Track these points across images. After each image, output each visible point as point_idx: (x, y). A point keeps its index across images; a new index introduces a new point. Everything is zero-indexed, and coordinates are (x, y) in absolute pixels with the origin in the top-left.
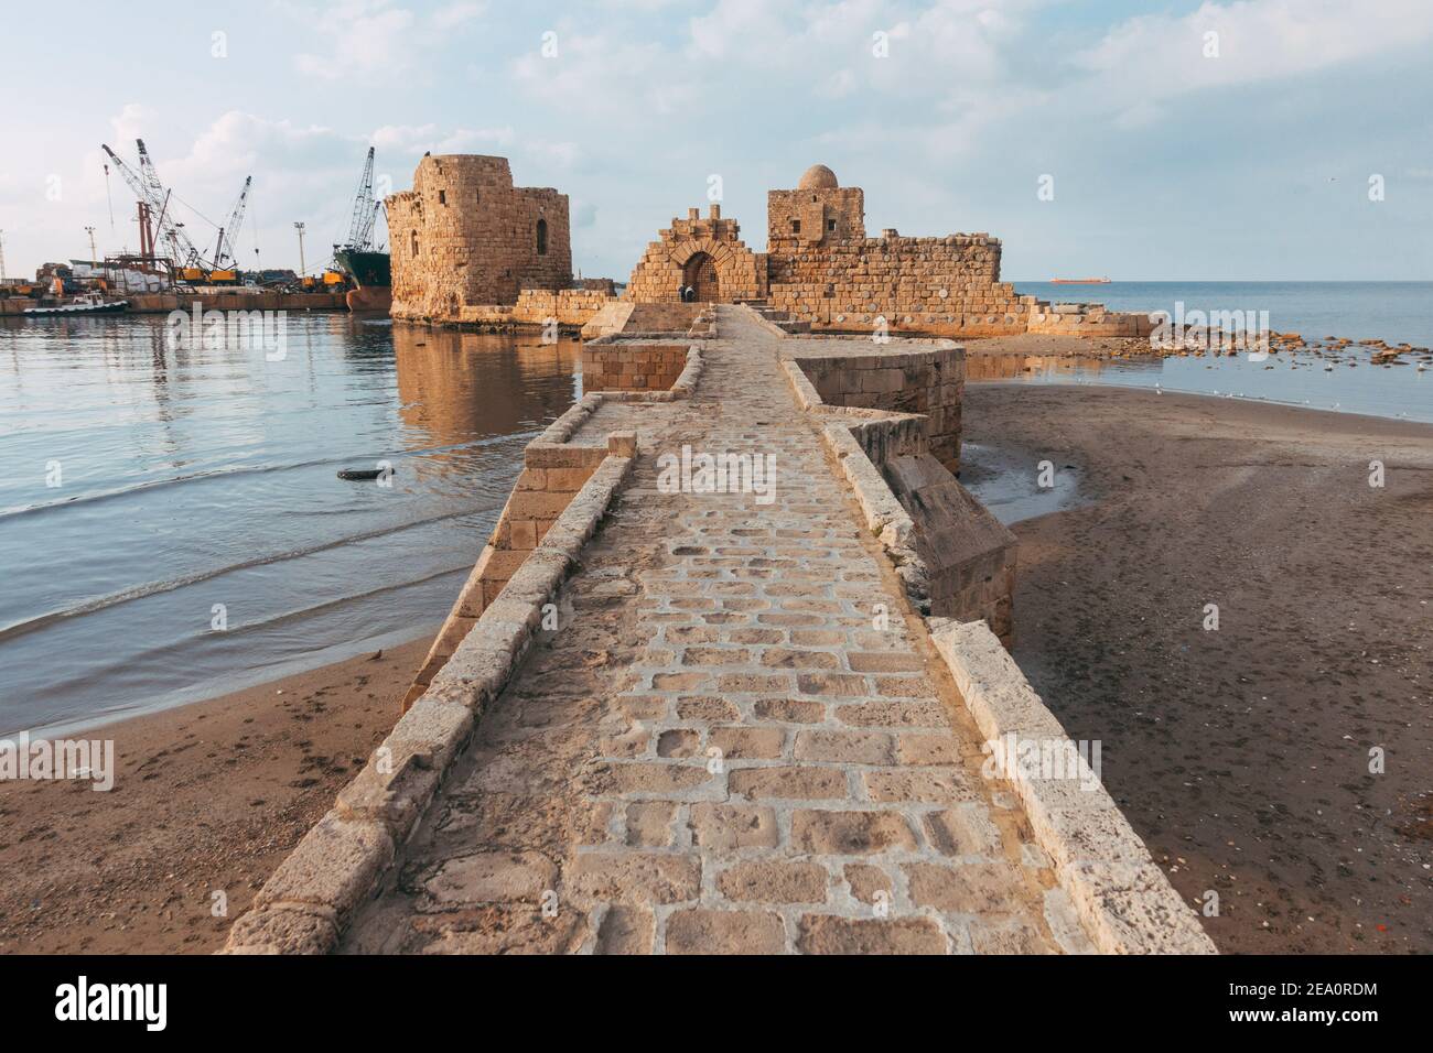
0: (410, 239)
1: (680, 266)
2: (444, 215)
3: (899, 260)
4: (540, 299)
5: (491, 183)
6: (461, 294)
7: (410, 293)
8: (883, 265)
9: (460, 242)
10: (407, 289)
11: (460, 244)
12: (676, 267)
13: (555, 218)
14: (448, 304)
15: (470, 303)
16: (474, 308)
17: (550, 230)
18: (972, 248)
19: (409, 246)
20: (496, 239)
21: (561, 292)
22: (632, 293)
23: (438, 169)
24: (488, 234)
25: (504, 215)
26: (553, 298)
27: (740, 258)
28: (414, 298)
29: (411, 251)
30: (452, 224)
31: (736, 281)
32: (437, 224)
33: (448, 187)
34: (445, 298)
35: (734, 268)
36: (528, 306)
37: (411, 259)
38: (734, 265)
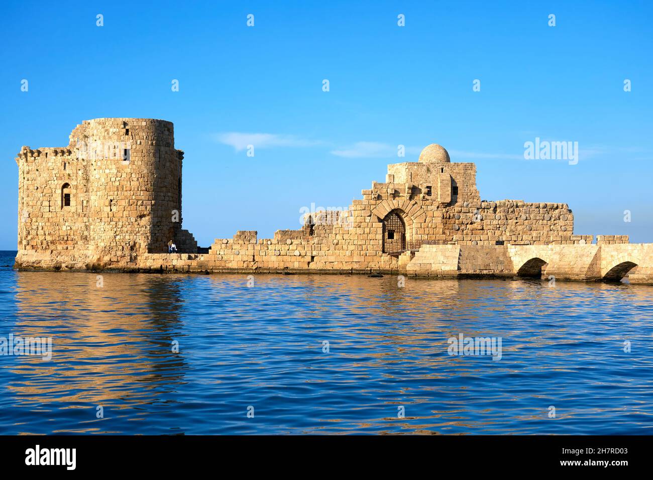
0: (59, 191)
1: (380, 220)
2: (128, 170)
3: (507, 219)
4: (236, 247)
6: (143, 243)
8: (495, 222)
9: (143, 195)
10: (49, 238)
11: (143, 198)
12: (377, 220)
14: (127, 252)
15: (151, 250)
16: (156, 256)
19: (57, 198)
22: (335, 241)
23: (124, 130)
27: (430, 214)
28: (60, 247)
29: (59, 203)
30: (136, 179)
31: (427, 232)
32: (117, 179)
33: (134, 147)
34: (123, 247)
35: (425, 222)
36: (222, 253)
37: (58, 209)
38: (425, 220)
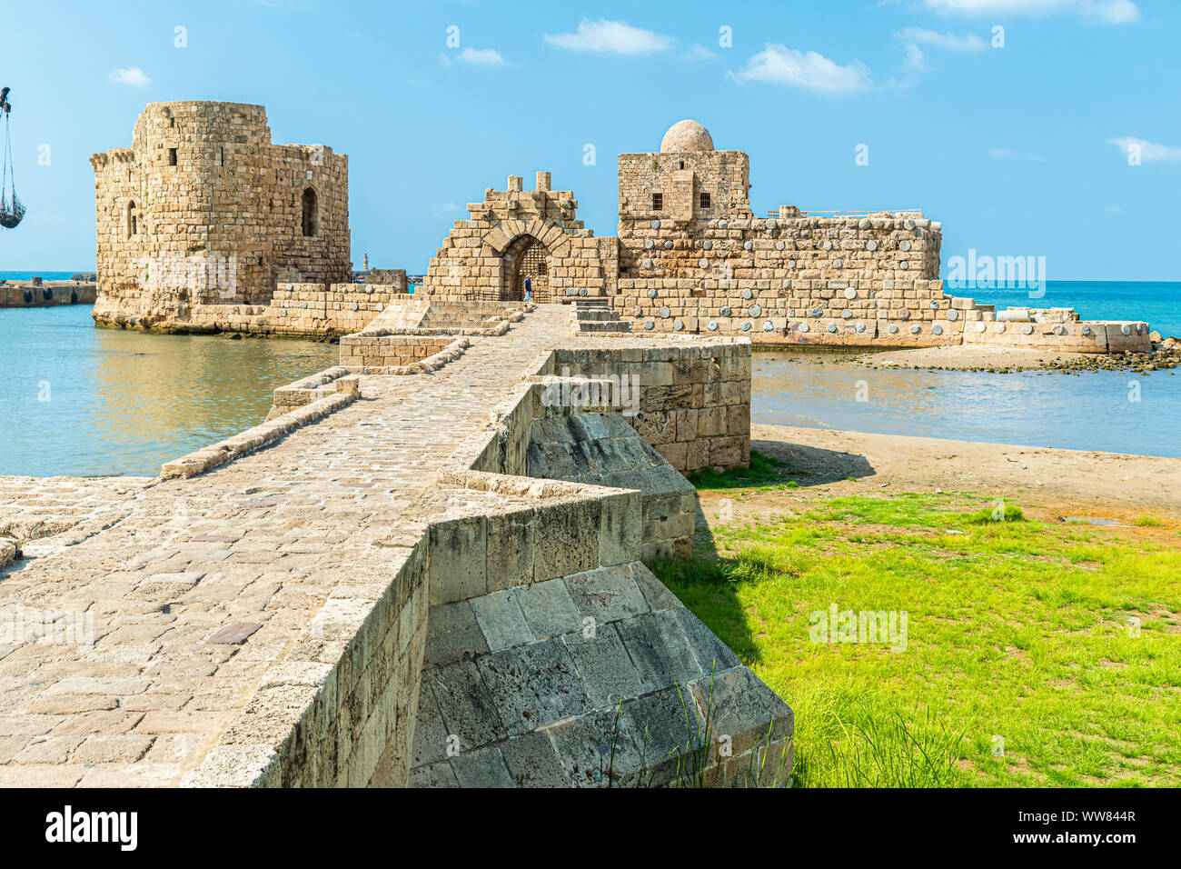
0: (125, 213)
1: (495, 252)
2: (175, 180)
3: (797, 249)
4: (304, 296)
5: (242, 139)
7: (123, 286)
9: (195, 218)
10: (119, 280)
11: (195, 221)
12: (490, 254)
13: (329, 186)
14: (176, 302)
15: (206, 301)
16: (211, 308)
17: (321, 203)
18: (893, 234)
19: (124, 222)
20: (245, 214)
21: (333, 286)
22: (431, 288)
23: (169, 121)
24: (235, 208)
25: (257, 181)
26: (321, 294)
28: (129, 292)
29: (126, 229)
30: (185, 193)
31: (572, 273)
32: (164, 193)
33: (181, 144)
34: (171, 294)
35: (569, 256)
36: (286, 305)
37: (125, 240)
38: (570, 252)
